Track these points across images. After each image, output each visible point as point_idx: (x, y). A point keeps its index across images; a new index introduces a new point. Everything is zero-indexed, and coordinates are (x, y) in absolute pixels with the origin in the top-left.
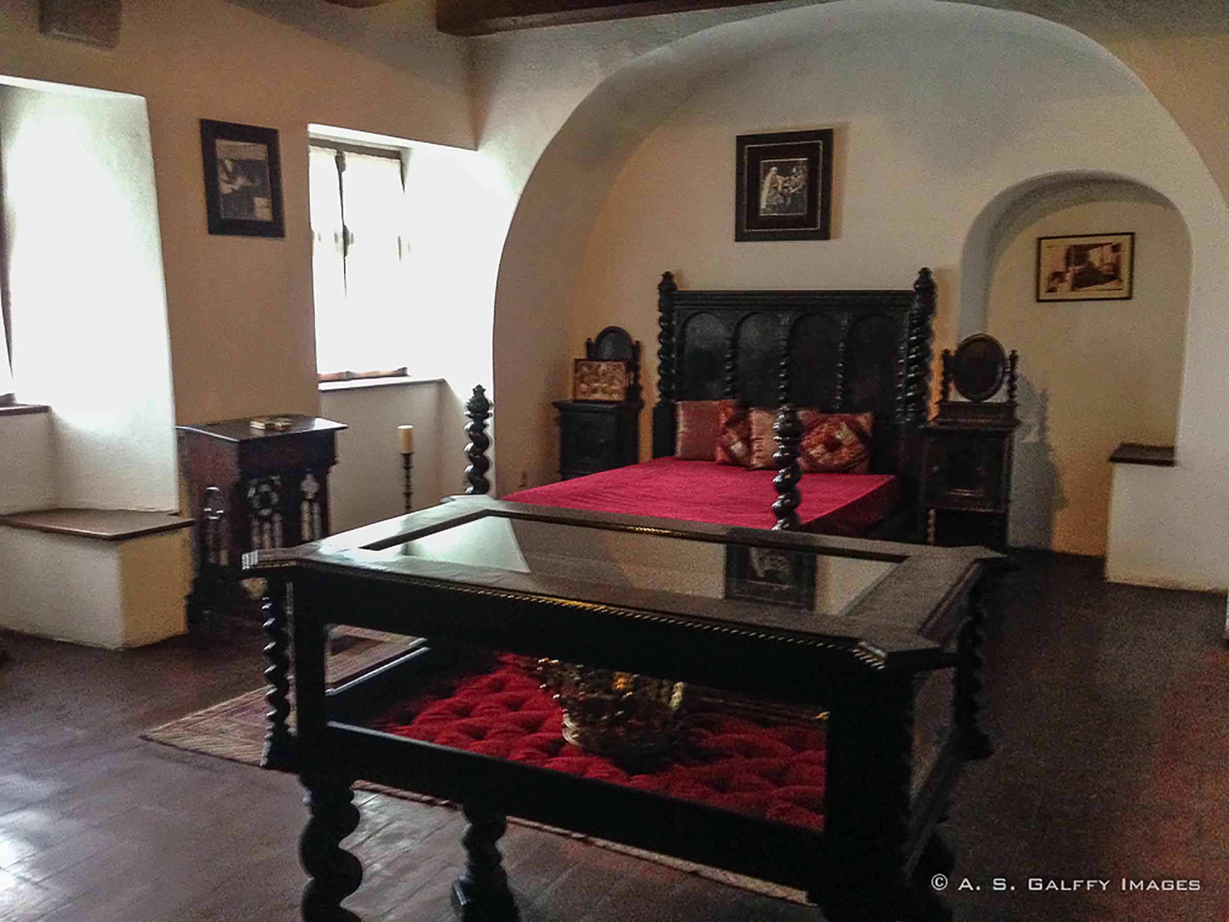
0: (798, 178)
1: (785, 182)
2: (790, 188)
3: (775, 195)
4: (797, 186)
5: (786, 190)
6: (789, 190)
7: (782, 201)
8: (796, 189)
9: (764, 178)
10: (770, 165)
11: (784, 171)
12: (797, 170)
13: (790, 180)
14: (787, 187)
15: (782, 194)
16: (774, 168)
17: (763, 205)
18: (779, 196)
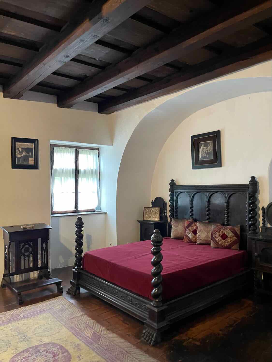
0: (210, 148)
1: (207, 149)
2: (208, 151)
3: (203, 153)
4: (210, 150)
5: (207, 152)
6: (208, 152)
7: (206, 155)
8: (210, 151)
9: (200, 148)
10: (202, 144)
11: (206, 146)
12: (210, 145)
13: (208, 148)
14: (207, 151)
15: (206, 153)
16: (203, 145)
17: (200, 157)
18: (205, 154)
